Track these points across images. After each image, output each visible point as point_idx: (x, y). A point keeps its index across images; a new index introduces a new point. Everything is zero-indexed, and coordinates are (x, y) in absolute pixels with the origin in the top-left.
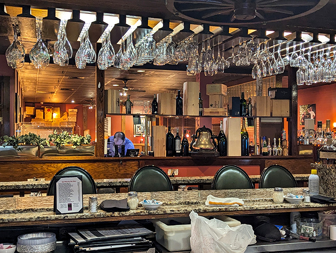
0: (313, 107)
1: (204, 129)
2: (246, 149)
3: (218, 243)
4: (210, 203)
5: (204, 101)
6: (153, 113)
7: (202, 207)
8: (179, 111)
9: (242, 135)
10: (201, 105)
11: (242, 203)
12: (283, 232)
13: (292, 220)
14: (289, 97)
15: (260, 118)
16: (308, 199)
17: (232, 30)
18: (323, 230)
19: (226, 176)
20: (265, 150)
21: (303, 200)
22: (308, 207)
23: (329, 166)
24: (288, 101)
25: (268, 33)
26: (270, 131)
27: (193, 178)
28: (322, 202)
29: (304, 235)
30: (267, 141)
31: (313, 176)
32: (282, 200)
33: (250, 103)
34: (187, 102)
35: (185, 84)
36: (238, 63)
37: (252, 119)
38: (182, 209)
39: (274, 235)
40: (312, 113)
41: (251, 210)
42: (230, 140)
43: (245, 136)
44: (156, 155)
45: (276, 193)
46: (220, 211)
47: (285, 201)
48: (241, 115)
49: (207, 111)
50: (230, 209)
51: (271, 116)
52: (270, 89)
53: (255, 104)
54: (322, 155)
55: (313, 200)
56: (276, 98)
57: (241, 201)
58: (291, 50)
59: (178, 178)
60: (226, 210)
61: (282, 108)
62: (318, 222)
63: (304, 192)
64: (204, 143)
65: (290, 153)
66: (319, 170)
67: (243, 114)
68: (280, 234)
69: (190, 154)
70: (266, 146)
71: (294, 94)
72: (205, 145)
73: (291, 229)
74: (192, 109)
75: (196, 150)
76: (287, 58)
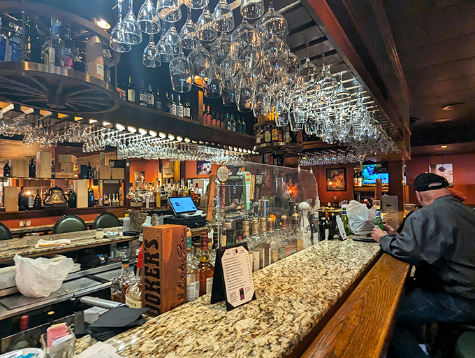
0: (143, 173)
1: (56, 188)
2: (92, 203)
3: (41, 277)
4: (40, 246)
5: (56, 167)
6: (5, 175)
7: (31, 250)
8: (32, 174)
9: (89, 193)
10: (53, 170)
11: (70, 242)
12: (103, 259)
13: (111, 249)
14: (124, 166)
15: (103, 180)
16: (121, 234)
17: (61, 116)
18: (132, 253)
19: (65, 223)
20: (106, 202)
21: (118, 235)
22: (121, 239)
23: (136, 211)
24: (123, 169)
25: (91, 121)
26: (110, 189)
27: (39, 227)
28: (130, 235)
29: (118, 258)
30: (108, 196)
31: (126, 219)
32: (102, 237)
33: (95, 169)
34: (40, 166)
35: (39, 153)
36: (70, 141)
37: (97, 180)
38: (10, 254)
39: (95, 261)
40: (143, 177)
41: (77, 246)
42: (78, 196)
43: (91, 193)
44: (8, 210)
45: (98, 232)
46: (49, 250)
47: (105, 237)
48: (87, 178)
49: (58, 175)
50: (58, 248)
51: (111, 179)
52: (110, 160)
53: (99, 170)
54: (132, 204)
55: (125, 234)
56: (114, 167)
57: (68, 241)
58: (111, 135)
59: (29, 228)
60: (54, 250)
61: (119, 174)
62: (128, 248)
63: (119, 229)
64: (56, 199)
65: (124, 204)
66: (131, 214)
67: (90, 177)
68: (100, 261)
69: (42, 208)
70: (107, 199)
71: (128, 164)
72: (57, 200)
73: (110, 255)
74: (45, 173)
75: (47, 205)
76: (108, 139)
